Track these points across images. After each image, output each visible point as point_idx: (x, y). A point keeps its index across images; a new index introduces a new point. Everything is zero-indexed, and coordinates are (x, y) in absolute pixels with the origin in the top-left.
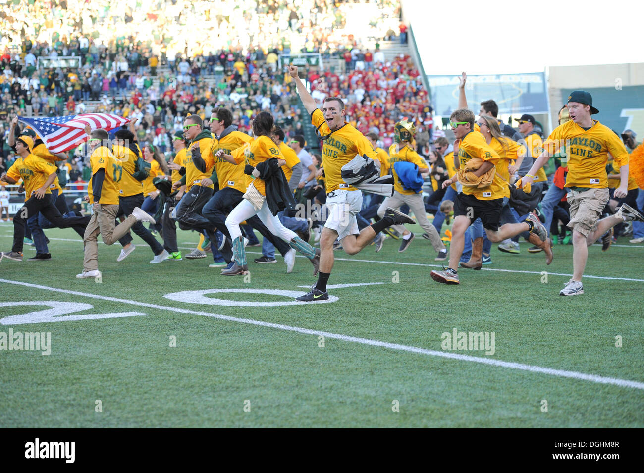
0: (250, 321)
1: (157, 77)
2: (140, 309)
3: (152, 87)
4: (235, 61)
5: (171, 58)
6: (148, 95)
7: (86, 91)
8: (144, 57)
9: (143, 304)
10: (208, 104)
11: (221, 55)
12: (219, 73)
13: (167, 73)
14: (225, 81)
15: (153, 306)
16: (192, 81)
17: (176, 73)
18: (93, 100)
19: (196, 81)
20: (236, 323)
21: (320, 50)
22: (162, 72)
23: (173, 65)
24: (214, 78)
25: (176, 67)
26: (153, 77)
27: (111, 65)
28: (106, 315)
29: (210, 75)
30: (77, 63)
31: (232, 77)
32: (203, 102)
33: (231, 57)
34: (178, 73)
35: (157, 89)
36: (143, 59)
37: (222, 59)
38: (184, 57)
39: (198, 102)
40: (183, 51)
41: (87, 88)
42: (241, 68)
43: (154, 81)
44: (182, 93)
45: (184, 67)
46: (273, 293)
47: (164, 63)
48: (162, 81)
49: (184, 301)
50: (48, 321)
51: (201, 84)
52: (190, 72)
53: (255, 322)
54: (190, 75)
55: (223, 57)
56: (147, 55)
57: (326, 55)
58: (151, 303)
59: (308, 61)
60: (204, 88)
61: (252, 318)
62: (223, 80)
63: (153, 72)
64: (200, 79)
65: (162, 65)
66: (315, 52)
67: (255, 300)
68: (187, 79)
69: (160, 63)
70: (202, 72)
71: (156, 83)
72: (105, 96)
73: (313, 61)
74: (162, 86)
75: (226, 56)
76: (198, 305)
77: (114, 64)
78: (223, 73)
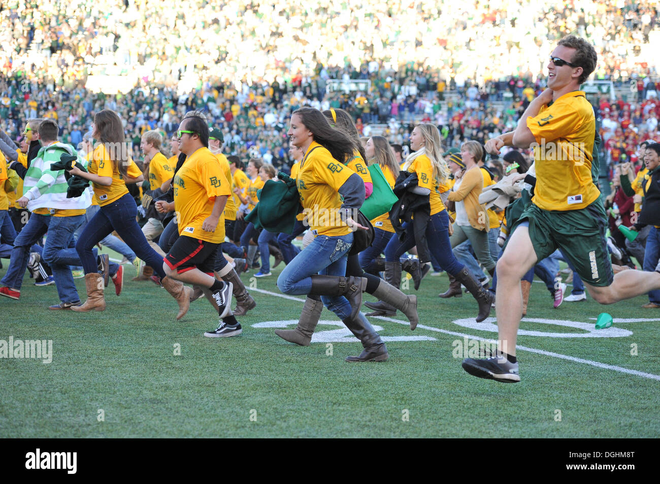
0: (541, 352)
1: (445, 102)
2: (430, 333)
3: (440, 112)
4: (524, 87)
5: (460, 83)
6: (435, 119)
7: (374, 114)
8: (433, 82)
9: (433, 329)
10: (496, 130)
11: (510, 81)
12: (508, 99)
13: (455, 98)
14: (514, 107)
15: (442, 331)
16: (480, 106)
17: (464, 98)
18: (381, 123)
19: (484, 106)
20: (528, 353)
21: (612, 78)
22: (451, 97)
23: (461, 90)
24: (503, 104)
25: (465, 92)
26: (441, 102)
27: (400, 89)
28: (397, 337)
29: (497, 100)
30: (367, 86)
31: (521, 103)
32: (491, 129)
33: (520, 84)
34: (467, 98)
35: (445, 114)
36: (432, 84)
37: (512, 84)
38: (473, 82)
39: (485, 128)
40: (472, 77)
41: (375, 111)
42: (531, 94)
43: (442, 106)
44: (470, 118)
45: (472, 93)
46: (563, 324)
47: (453, 88)
48: (450, 106)
49: (474, 328)
50: (340, 341)
51: (489, 110)
52: (479, 97)
53: (547, 353)
54: (478, 100)
55: (512, 83)
56: (436, 80)
57: (618, 83)
58: (440, 328)
59: (599, 88)
60: (493, 113)
61: (545, 349)
62: (511, 106)
63: (441, 97)
64: (488, 104)
65: (451, 89)
66: (607, 80)
67: (545, 330)
68: (476, 105)
69: (448, 88)
70: (490, 98)
71: (445, 108)
72: (393, 120)
73: (604, 89)
74: (450, 111)
75: (516, 82)
76: (488, 332)
77: (403, 88)
78: (512, 100)
